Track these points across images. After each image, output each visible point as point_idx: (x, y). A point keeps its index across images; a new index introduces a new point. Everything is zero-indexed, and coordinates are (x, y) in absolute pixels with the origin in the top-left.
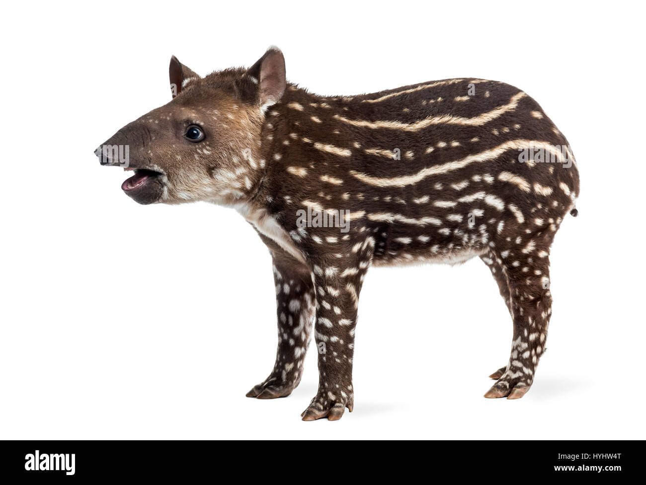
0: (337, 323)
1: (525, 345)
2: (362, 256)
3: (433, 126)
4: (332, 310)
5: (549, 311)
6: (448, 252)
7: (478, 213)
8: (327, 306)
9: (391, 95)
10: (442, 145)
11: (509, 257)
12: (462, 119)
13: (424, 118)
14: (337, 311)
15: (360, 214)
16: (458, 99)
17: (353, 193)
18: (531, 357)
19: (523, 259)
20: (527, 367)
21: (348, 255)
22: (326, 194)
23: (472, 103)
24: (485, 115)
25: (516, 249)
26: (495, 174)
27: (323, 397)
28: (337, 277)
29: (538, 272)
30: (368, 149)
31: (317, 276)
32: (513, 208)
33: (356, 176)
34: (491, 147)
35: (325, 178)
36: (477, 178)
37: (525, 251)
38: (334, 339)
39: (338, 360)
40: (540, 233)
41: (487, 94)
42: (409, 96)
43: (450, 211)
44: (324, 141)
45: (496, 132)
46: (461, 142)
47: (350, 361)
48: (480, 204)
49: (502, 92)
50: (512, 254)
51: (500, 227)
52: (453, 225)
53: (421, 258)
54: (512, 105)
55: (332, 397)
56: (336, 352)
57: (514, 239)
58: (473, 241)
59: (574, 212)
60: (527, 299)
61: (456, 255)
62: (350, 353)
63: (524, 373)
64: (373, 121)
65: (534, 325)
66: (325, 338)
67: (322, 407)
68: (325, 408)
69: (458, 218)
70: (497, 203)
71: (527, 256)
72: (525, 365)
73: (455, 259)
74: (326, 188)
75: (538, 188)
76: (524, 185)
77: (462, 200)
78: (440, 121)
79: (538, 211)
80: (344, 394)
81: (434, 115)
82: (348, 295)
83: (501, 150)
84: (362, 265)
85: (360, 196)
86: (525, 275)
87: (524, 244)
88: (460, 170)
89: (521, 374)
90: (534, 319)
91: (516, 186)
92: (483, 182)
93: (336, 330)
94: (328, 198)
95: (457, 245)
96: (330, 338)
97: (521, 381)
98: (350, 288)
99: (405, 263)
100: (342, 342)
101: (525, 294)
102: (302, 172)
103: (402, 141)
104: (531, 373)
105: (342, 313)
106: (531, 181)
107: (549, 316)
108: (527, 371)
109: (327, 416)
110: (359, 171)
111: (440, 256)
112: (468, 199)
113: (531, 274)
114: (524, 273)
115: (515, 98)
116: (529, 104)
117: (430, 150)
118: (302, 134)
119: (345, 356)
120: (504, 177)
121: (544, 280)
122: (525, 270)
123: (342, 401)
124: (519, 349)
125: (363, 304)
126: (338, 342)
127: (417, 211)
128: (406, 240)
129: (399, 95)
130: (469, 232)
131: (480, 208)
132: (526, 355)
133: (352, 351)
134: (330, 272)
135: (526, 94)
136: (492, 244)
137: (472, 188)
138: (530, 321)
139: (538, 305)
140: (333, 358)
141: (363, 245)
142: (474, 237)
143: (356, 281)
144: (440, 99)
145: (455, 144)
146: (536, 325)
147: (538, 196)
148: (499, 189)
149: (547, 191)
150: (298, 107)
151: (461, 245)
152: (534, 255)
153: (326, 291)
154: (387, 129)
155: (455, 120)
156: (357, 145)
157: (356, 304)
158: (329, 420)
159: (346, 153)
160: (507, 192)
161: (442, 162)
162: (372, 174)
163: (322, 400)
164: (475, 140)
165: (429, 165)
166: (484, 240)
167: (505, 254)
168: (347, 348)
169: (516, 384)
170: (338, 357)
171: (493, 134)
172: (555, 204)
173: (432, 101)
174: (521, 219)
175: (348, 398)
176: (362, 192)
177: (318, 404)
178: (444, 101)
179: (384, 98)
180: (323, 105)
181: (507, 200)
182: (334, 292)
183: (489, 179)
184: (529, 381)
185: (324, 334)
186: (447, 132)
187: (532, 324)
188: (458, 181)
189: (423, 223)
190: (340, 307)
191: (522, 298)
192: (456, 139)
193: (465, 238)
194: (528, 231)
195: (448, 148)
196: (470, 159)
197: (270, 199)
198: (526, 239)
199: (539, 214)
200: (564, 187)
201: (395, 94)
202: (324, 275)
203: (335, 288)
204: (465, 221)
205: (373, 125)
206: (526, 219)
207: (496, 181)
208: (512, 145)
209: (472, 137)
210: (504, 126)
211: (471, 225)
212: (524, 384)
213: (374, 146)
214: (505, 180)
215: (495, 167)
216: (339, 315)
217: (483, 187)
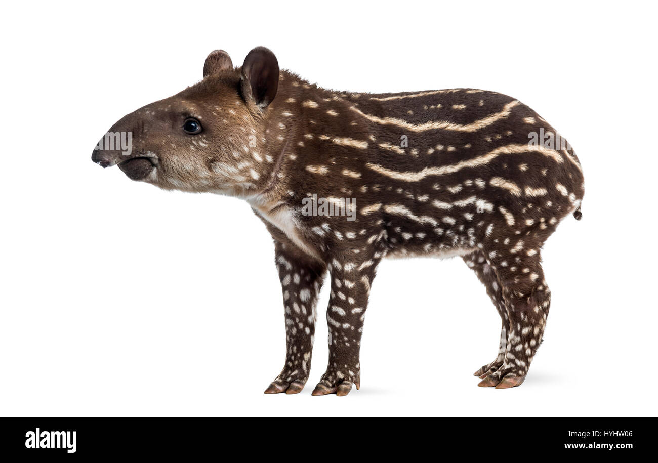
0: (350, 311)
1: (518, 339)
2: (376, 247)
3: (433, 129)
4: (347, 300)
7: (469, 216)
8: (342, 296)
9: (396, 97)
10: (440, 147)
11: (497, 257)
12: (458, 126)
13: (426, 122)
14: (351, 301)
15: (376, 207)
16: (455, 107)
17: (370, 185)
18: (524, 349)
19: (511, 258)
20: (519, 359)
21: (365, 249)
22: (348, 189)
23: (467, 111)
24: (479, 122)
25: (504, 250)
26: (487, 179)
27: (332, 376)
28: (354, 271)
29: (526, 271)
30: (381, 143)
32: (503, 210)
33: (372, 168)
34: (484, 153)
35: (346, 173)
36: (469, 183)
37: (513, 251)
38: (346, 326)
39: (348, 344)
40: (529, 233)
41: (482, 103)
42: (411, 100)
43: (446, 213)
44: (343, 135)
45: (489, 139)
46: (456, 148)
47: (358, 344)
48: (472, 208)
49: (495, 101)
50: (500, 255)
51: (490, 230)
52: (446, 227)
56: (347, 337)
57: (502, 240)
58: (462, 243)
60: (516, 297)
62: (358, 336)
63: (516, 364)
64: (382, 117)
65: (526, 319)
66: (337, 325)
67: (330, 385)
68: (333, 386)
69: (450, 220)
70: (483, 205)
71: (515, 255)
72: (518, 357)
74: (348, 182)
75: (530, 192)
76: (514, 189)
77: (456, 204)
78: (439, 126)
79: (529, 211)
80: (351, 373)
81: (434, 121)
82: (362, 286)
83: (494, 155)
84: (377, 255)
85: (376, 188)
86: (513, 275)
87: (512, 244)
88: (454, 174)
89: (513, 366)
90: (525, 313)
91: (507, 191)
92: (474, 186)
93: (349, 318)
94: (350, 193)
95: (448, 245)
96: (342, 325)
97: (512, 372)
100: (353, 328)
101: (514, 292)
102: (323, 170)
104: (524, 364)
105: (355, 303)
106: (522, 185)
108: (520, 363)
109: (335, 393)
110: (374, 163)
112: (461, 203)
113: (519, 272)
114: (513, 272)
115: (508, 107)
116: (524, 110)
117: (431, 151)
119: (355, 341)
120: (496, 182)
121: (534, 277)
122: (513, 269)
123: (350, 379)
124: (512, 342)
126: (350, 328)
127: (420, 209)
128: (407, 236)
129: (403, 99)
130: (459, 233)
131: (471, 213)
132: (519, 348)
133: (360, 334)
134: (349, 267)
135: (520, 102)
136: (480, 245)
137: (465, 193)
138: (522, 316)
139: (529, 301)
140: (344, 342)
141: (377, 237)
142: (462, 238)
143: (370, 273)
144: (439, 106)
145: (451, 149)
146: (529, 320)
147: (529, 198)
148: (489, 193)
151: (451, 245)
152: (522, 254)
153: (343, 284)
154: (395, 126)
155: (452, 127)
156: (372, 138)
157: (368, 293)
158: (337, 395)
159: (362, 145)
160: (498, 197)
161: (439, 165)
164: (468, 146)
165: (430, 165)
166: (472, 242)
167: (493, 254)
168: (357, 333)
169: (506, 373)
170: (348, 341)
171: (486, 141)
172: (549, 204)
173: (433, 107)
174: (510, 220)
175: (356, 376)
176: (378, 183)
177: (327, 381)
178: (444, 108)
179: (390, 98)
180: (335, 98)
181: (497, 203)
182: (350, 285)
183: (481, 183)
184: (520, 372)
185: (336, 320)
186: (445, 137)
187: (524, 319)
188: (453, 184)
189: (422, 221)
190: (354, 298)
191: (512, 296)
192: (452, 144)
193: (455, 240)
194: (518, 232)
195: (444, 152)
196: (462, 165)
198: (514, 240)
199: (529, 214)
201: (399, 97)
202: (343, 270)
203: (352, 281)
204: (457, 224)
205: (382, 122)
206: (516, 221)
207: (488, 186)
208: (506, 150)
209: (466, 144)
210: (497, 133)
211: (461, 228)
212: (515, 375)
213: (386, 140)
214: (496, 185)
215: (487, 172)
216: (352, 304)
217: (475, 191)
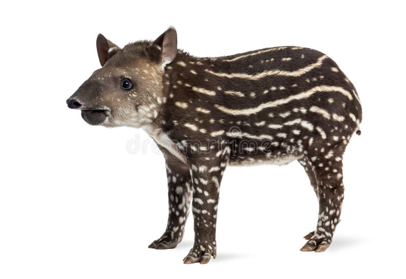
0: (206, 201)
1: (327, 218)
2: (222, 159)
3: (268, 76)
4: (203, 193)
5: (342, 196)
6: (277, 157)
7: (297, 132)
8: (200, 191)
9: (241, 57)
10: (274, 88)
11: (317, 160)
12: (286, 72)
13: (262, 71)
14: (206, 194)
15: (221, 133)
16: (284, 59)
17: (217, 119)
18: (330, 225)
19: (325, 162)
20: (328, 232)
21: (213, 158)
22: (199, 120)
23: (293, 62)
24: (302, 69)
25: (321, 156)
26: (308, 108)
27: (197, 249)
28: (206, 172)
29: (335, 171)
30: (226, 91)
31: (194, 172)
32: (319, 129)
33: (218, 108)
34: (305, 90)
35: (199, 109)
36: (296, 110)
37: (327, 157)
38: (204, 212)
39: (206, 225)
40: (336, 146)
41: (303, 56)
42: (253, 57)
43: (279, 131)
44: (199, 86)
45: (308, 81)
46: (286, 87)
47: (214, 226)
48: (298, 127)
49: (311, 55)
50: (319, 159)
51: (311, 141)
52: (281, 140)
53: (260, 161)
54: (319, 64)
55: (203, 249)
56: (205, 220)
57: (319, 149)
58: (293, 150)
59: (359, 132)
60: (328, 188)
61: (282, 159)
62: (214, 221)
63: (326, 235)
64: (229, 73)
65: (332, 204)
66: (198, 211)
67: (196, 255)
68: (198, 256)
69: (284, 135)
70: (309, 126)
71: (328, 160)
72: (327, 230)
73: (282, 161)
74: (200, 115)
75: (335, 117)
76: (326, 115)
77: (286, 124)
78: (272, 74)
79: (335, 131)
80: (210, 247)
81: (268, 70)
82: (214, 184)
83: (312, 92)
84: (223, 165)
85: (221, 121)
86: (327, 173)
87: (326, 153)
88: (285, 105)
89: (324, 236)
90: (332, 201)
91: (321, 115)
92: (300, 112)
93: (206, 206)
94: (201, 122)
95: (283, 153)
96: (201, 211)
97: (324, 241)
98: (215, 179)
99: (249, 164)
100: (209, 214)
101: (327, 184)
102: (184, 106)
103: (248, 86)
104: (331, 235)
105: (210, 195)
106: (331, 112)
107: (342, 199)
108: (328, 234)
109: (199, 261)
110: (220, 105)
111: (272, 160)
112: (291, 123)
113: (331, 172)
114: (326, 171)
115: (321, 59)
116: (329, 63)
117: (266, 92)
118: (185, 81)
119: (211, 223)
120: (314, 109)
121: (339, 176)
122: (327, 169)
123: (209, 251)
125: (223, 190)
126: (207, 214)
127: (258, 131)
129: (247, 57)
130: (291, 144)
131: (298, 129)
132: (327, 224)
133: (215, 219)
134: (202, 169)
135: (327, 56)
136: (306, 152)
137: (293, 117)
138: (330, 202)
139: (335, 192)
140: (204, 224)
141: (223, 152)
142: (294, 148)
143: (218, 175)
144: (272, 59)
145: (282, 88)
146: (334, 204)
147: (335, 121)
148: (310, 117)
149: (341, 119)
150: (183, 64)
151: (286, 153)
152: (332, 159)
153: (199, 181)
154: (238, 79)
155: (282, 73)
156: (219, 89)
157: (218, 189)
158: (201, 263)
159: (212, 93)
160: (315, 119)
161: (273, 100)
162: (229, 107)
163: (196, 251)
164: (295, 85)
165: (265, 101)
166: (301, 150)
167: (314, 159)
168: (213, 218)
169: (321, 242)
170: (207, 223)
171: (306, 82)
172: (346, 127)
173: (267, 61)
174: (324, 136)
175: (213, 249)
176: (222, 118)
177: (194, 253)
178: (275, 61)
179: (237, 58)
180: (198, 63)
181: (315, 124)
182: (205, 182)
183: (304, 111)
184: (329, 241)
185: (198, 208)
186: (276, 80)
188: (283, 112)
190: (208, 191)
191: (325, 187)
192: (282, 85)
193: (288, 149)
194: (329, 144)
195: (278, 91)
196: (292, 98)
197: (164, 122)
198: (328, 150)
199: (336, 133)
200: (352, 116)
201: (244, 56)
202: (198, 171)
203: (205, 179)
204: (288, 137)
205: (230, 76)
206: (327, 136)
207: (308, 112)
208: (319, 89)
209: (293, 84)
210: (313, 76)
211: (292, 140)
212: (326, 243)
213: (230, 89)
214: (314, 111)
215: (308, 102)
216: (207, 197)
217: (300, 115)
